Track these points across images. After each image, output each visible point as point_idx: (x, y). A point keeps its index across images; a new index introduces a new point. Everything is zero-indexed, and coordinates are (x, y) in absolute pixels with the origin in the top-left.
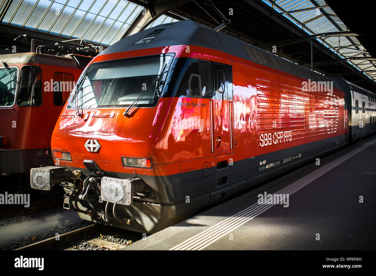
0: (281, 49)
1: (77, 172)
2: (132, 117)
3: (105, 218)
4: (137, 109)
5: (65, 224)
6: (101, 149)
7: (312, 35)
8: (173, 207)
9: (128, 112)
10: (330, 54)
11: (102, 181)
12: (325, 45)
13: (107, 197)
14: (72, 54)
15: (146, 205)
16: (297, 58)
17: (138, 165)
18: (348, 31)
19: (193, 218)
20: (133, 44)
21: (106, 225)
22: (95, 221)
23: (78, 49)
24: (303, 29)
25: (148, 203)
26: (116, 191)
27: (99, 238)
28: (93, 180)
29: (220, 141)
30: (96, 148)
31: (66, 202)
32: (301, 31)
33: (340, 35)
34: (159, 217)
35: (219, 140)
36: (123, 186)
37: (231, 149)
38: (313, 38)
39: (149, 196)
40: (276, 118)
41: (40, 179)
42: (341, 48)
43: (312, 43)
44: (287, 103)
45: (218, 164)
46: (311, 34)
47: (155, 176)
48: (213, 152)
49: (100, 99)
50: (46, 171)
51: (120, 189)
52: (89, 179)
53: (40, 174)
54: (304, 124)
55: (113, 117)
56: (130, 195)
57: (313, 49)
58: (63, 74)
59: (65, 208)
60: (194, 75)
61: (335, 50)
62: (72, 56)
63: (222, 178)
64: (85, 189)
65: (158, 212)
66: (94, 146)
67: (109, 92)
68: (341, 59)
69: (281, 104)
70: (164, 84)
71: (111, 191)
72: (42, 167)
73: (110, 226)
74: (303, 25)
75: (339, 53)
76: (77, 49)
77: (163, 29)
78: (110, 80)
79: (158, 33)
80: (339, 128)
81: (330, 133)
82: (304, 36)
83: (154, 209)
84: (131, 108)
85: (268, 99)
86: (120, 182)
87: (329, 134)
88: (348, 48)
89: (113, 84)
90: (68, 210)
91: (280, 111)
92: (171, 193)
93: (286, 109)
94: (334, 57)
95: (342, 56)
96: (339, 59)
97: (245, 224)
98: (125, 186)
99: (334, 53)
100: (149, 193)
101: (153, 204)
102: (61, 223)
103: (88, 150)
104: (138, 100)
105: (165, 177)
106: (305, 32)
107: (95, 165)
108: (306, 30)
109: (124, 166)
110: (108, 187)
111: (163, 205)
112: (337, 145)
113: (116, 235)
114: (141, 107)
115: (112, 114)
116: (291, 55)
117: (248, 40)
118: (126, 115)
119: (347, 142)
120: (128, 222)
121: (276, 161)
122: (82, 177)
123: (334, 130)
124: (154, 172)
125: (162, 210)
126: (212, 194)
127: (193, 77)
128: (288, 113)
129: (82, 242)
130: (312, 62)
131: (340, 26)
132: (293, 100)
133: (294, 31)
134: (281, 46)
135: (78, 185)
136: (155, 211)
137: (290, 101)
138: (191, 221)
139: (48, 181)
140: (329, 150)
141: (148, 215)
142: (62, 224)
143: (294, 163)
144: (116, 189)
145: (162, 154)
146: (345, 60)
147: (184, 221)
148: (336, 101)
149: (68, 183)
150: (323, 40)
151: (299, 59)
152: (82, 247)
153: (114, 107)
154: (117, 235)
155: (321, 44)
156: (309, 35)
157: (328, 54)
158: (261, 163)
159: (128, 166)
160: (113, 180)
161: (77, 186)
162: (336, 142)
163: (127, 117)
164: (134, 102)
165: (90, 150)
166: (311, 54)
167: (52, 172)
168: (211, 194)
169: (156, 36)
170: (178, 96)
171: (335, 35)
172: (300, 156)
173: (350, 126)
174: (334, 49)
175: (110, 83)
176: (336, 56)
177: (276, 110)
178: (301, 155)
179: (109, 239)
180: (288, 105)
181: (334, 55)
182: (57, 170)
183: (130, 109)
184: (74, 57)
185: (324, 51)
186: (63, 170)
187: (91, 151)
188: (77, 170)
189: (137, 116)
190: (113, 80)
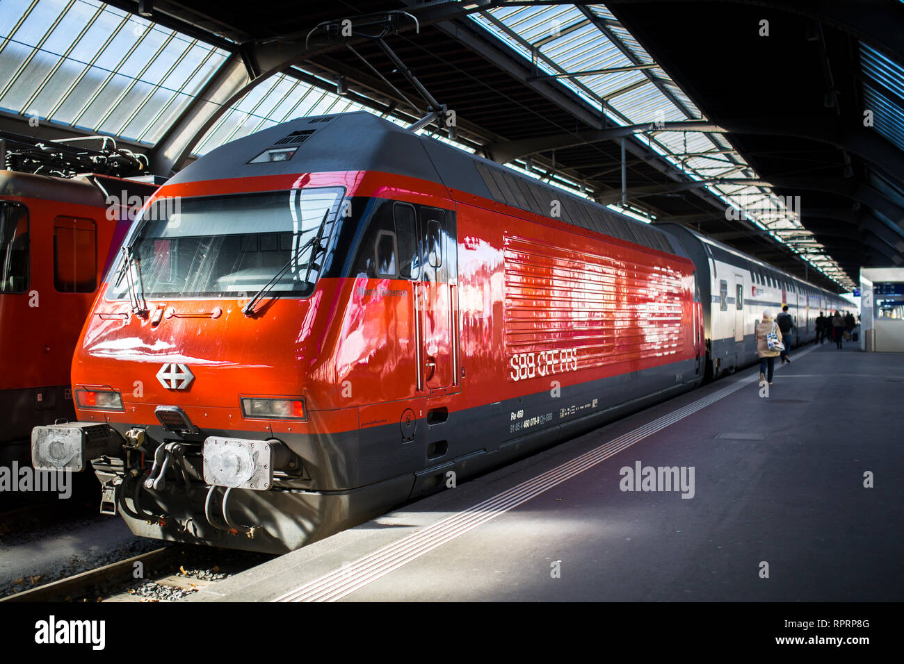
0: (553, 156)
1: (136, 433)
2: (262, 317)
3: (195, 530)
4: (271, 301)
5: (93, 553)
6: (195, 383)
7: (624, 128)
8: (345, 499)
9: (252, 307)
10: (666, 171)
11: (205, 445)
12: (655, 148)
13: (217, 476)
14: (91, 174)
15: (289, 495)
16: (590, 178)
17: (276, 414)
18: (705, 121)
19: (388, 517)
20: (248, 163)
21: (197, 543)
22: (171, 539)
23: (94, 159)
24: (604, 112)
25: (294, 491)
26: (237, 464)
27: (179, 576)
28: (175, 447)
29: (433, 367)
30: (183, 380)
31: (108, 500)
32: (599, 116)
33: (687, 129)
34: (316, 520)
35: (431, 365)
36: (254, 452)
37: (454, 384)
38: (627, 133)
39: (296, 475)
40: (544, 320)
41: (58, 447)
42: (691, 156)
43: (624, 145)
44: (566, 289)
45: (429, 415)
46: (622, 124)
47: (310, 435)
48: (419, 388)
49: (187, 279)
50: (74, 431)
51: (247, 458)
52: (164, 446)
53: (58, 438)
54: (603, 334)
55: (219, 316)
56: (267, 471)
57: (627, 159)
58: (75, 221)
59: (103, 512)
60: (383, 234)
61: (679, 159)
62: (91, 178)
63: (437, 444)
64: (159, 468)
65: (313, 508)
66: (179, 376)
67: (204, 265)
68: (692, 182)
69: (555, 291)
70: (325, 250)
71: (227, 464)
72: (57, 424)
73: (207, 546)
74: (604, 102)
75: (688, 167)
76: (92, 161)
77: (311, 132)
78: (206, 239)
79: (302, 140)
80: (682, 343)
81: (660, 354)
82: (607, 128)
83: (305, 502)
84: (259, 298)
85: (527, 281)
86: (247, 446)
87: (660, 357)
88: (705, 157)
89: (212, 247)
90: (112, 515)
91: (551, 305)
92: (343, 471)
93: (564, 301)
94: (675, 177)
95: (696, 174)
96: (686, 181)
97: (491, 521)
98: (256, 453)
99: (675, 168)
100: (297, 470)
101: (304, 493)
102: (81, 552)
103: (166, 386)
104: (274, 282)
105: (329, 436)
106: (608, 118)
107: (183, 416)
108: (609, 114)
109: (245, 415)
110: (220, 457)
111: (324, 492)
112: (679, 383)
113: (214, 569)
114: (280, 296)
115: (216, 311)
116: (575, 170)
117: (473, 133)
118: (247, 312)
119: (702, 377)
120: (251, 532)
121: (545, 414)
122: (146, 443)
123: (670, 348)
124: (309, 426)
125: (323, 504)
126: (419, 474)
127: (383, 236)
128: (569, 309)
129: (146, 584)
130: (624, 189)
131: (688, 106)
132: (579, 280)
133: (582, 116)
134: (553, 150)
135: (137, 462)
136: (308, 507)
137: (572, 285)
138: (383, 521)
139: (77, 452)
140: (660, 392)
141: (292, 516)
142: (85, 554)
143: (583, 419)
144: (239, 459)
145: (325, 393)
146: (700, 185)
147: (370, 521)
148: (675, 283)
149: (110, 458)
150: (651, 138)
151: (595, 179)
152: (146, 590)
153: (220, 295)
154: (217, 568)
155: (644, 146)
156: (617, 125)
157: (661, 169)
158: (513, 416)
159: (255, 417)
160: (231, 442)
161: (135, 464)
162: (675, 376)
163: (250, 317)
164: (264, 286)
165: (170, 386)
166: (621, 170)
167: (86, 433)
168: (416, 476)
169: (298, 147)
170: (353, 275)
171: (674, 129)
172: (596, 405)
173: (709, 339)
174: (677, 157)
175: (207, 245)
176: (682, 174)
177: (544, 303)
178: (598, 401)
179: (200, 577)
180: (569, 293)
181: (676, 171)
182: (95, 429)
183: (257, 301)
184: (95, 180)
185: (652, 163)
186: (105, 430)
187: (172, 388)
188: (135, 429)
189: (272, 315)
190: (212, 240)
